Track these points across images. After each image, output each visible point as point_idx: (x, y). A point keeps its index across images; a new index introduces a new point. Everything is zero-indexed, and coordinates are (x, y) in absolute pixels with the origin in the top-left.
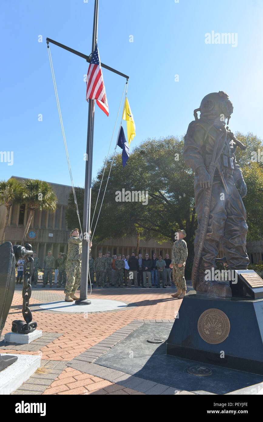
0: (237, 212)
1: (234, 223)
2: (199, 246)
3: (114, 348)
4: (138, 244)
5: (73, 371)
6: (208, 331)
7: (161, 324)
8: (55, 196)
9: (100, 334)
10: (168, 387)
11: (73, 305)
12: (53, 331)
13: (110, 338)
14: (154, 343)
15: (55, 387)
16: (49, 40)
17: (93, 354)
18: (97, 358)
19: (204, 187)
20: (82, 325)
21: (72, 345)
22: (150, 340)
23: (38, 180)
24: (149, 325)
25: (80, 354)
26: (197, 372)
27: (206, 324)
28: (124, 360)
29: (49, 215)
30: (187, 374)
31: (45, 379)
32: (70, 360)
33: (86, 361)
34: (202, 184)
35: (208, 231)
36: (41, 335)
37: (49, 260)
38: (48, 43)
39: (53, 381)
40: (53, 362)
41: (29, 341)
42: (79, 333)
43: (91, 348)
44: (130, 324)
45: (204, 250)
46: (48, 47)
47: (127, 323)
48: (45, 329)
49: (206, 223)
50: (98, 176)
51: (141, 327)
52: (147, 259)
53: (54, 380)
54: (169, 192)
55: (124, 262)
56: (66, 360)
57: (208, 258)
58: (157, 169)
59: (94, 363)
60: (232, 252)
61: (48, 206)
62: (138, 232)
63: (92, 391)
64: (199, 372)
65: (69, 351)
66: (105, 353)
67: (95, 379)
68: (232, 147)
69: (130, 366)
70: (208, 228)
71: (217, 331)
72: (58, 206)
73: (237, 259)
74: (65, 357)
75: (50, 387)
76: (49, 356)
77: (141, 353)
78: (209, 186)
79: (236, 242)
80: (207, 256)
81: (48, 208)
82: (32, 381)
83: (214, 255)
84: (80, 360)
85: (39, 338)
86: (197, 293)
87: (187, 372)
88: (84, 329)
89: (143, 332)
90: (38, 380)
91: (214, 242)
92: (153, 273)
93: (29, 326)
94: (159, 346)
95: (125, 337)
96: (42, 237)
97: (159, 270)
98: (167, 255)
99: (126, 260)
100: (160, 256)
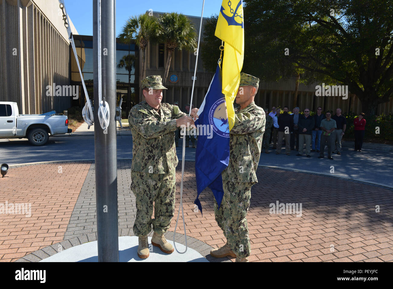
4: (296, 88)
29: (191, 55)
52: (307, 117)
62: (297, 73)
81: (187, 46)
96: (185, 80)
97: (325, 133)
98: (339, 111)
99: (276, 116)
100: (328, 113)
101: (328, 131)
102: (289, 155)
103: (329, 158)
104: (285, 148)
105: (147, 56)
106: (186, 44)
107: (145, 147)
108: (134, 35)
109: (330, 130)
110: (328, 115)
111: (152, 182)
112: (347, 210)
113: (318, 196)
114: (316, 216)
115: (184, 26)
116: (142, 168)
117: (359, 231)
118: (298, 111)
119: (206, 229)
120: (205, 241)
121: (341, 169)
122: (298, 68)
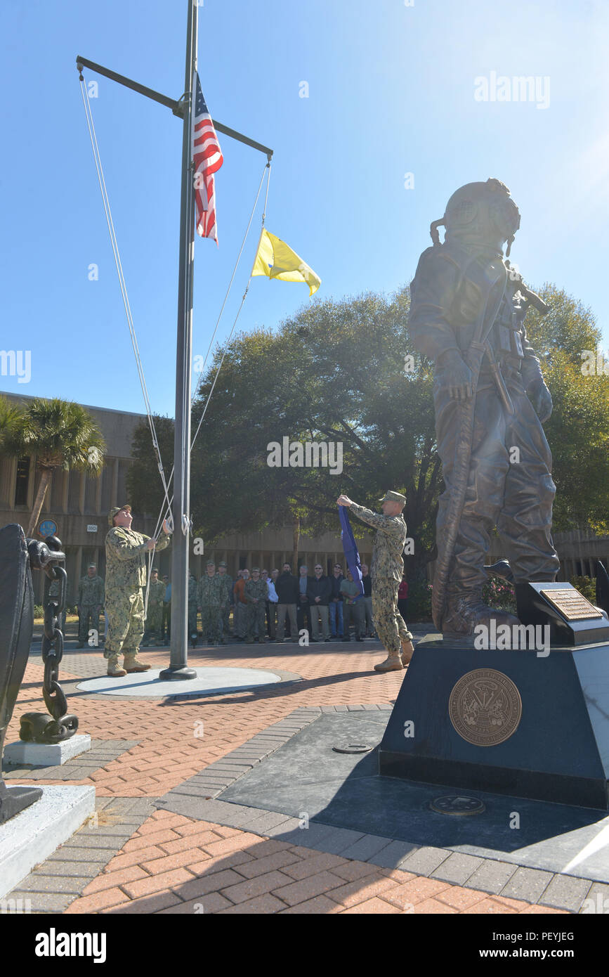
0: (530, 453)
1: (526, 479)
2: (447, 531)
3: (260, 766)
4: (295, 547)
5: (172, 817)
6: (472, 718)
7: (361, 714)
8: (101, 437)
9: (223, 739)
10: (388, 840)
11: (156, 681)
12: (113, 737)
13: (247, 746)
14: (348, 753)
15: (133, 851)
16: (82, 62)
17: (213, 780)
18: (223, 788)
19: (457, 397)
20: (180, 722)
21: (163, 764)
22: (339, 747)
23: (59, 401)
24: (334, 717)
25: (182, 781)
26: (452, 808)
27: (469, 704)
28: (284, 789)
29: (87, 481)
30: (429, 812)
31: (109, 836)
32: (161, 795)
33: (198, 796)
34: (453, 391)
35: (468, 498)
36: (88, 744)
37: (90, 586)
38: (80, 70)
39: (127, 839)
40: (121, 801)
41: (63, 760)
42: (177, 738)
43: (206, 769)
44: (291, 716)
45: (459, 539)
46: (81, 78)
47: (283, 714)
48: (98, 733)
49: (462, 479)
50: (200, 389)
51: (316, 722)
52: (319, 578)
53: (129, 836)
54: (365, 422)
55: (265, 584)
56: (153, 794)
57: (468, 558)
58: (337, 369)
59: (217, 799)
60: (522, 544)
61: (83, 460)
62: (296, 516)
63: (220, 855)
64: (458, 808)
65: (156, 777)
66: (241, 779)
67: (222, 830)
68: (519, 307)
69: (300, 801)
70: (467, 490)
71: (492, 717)
72: (107, 459)
73: (531, 559)
74: (147, 789)
75: (121, 852)
76: (113, 788)
77: (323, 774)
78: (469, 395)
79: (530, 521)
80: (466, 552)
81: (85, 464)
82: (78, 841)
83: (483, 551)
84: (184, 794)
85: (83, 753)
86: (444, 637)
87: (430, 810)
88: (187, 731)
89: (323, 731)
90: (92, 839)
91: (482, 521)
92: (333, 609)
93: (60, 724)
94: (361, 759)
95: (282, 744)
96: (72, 533)
97: (347, 600)
99: (271, 582)
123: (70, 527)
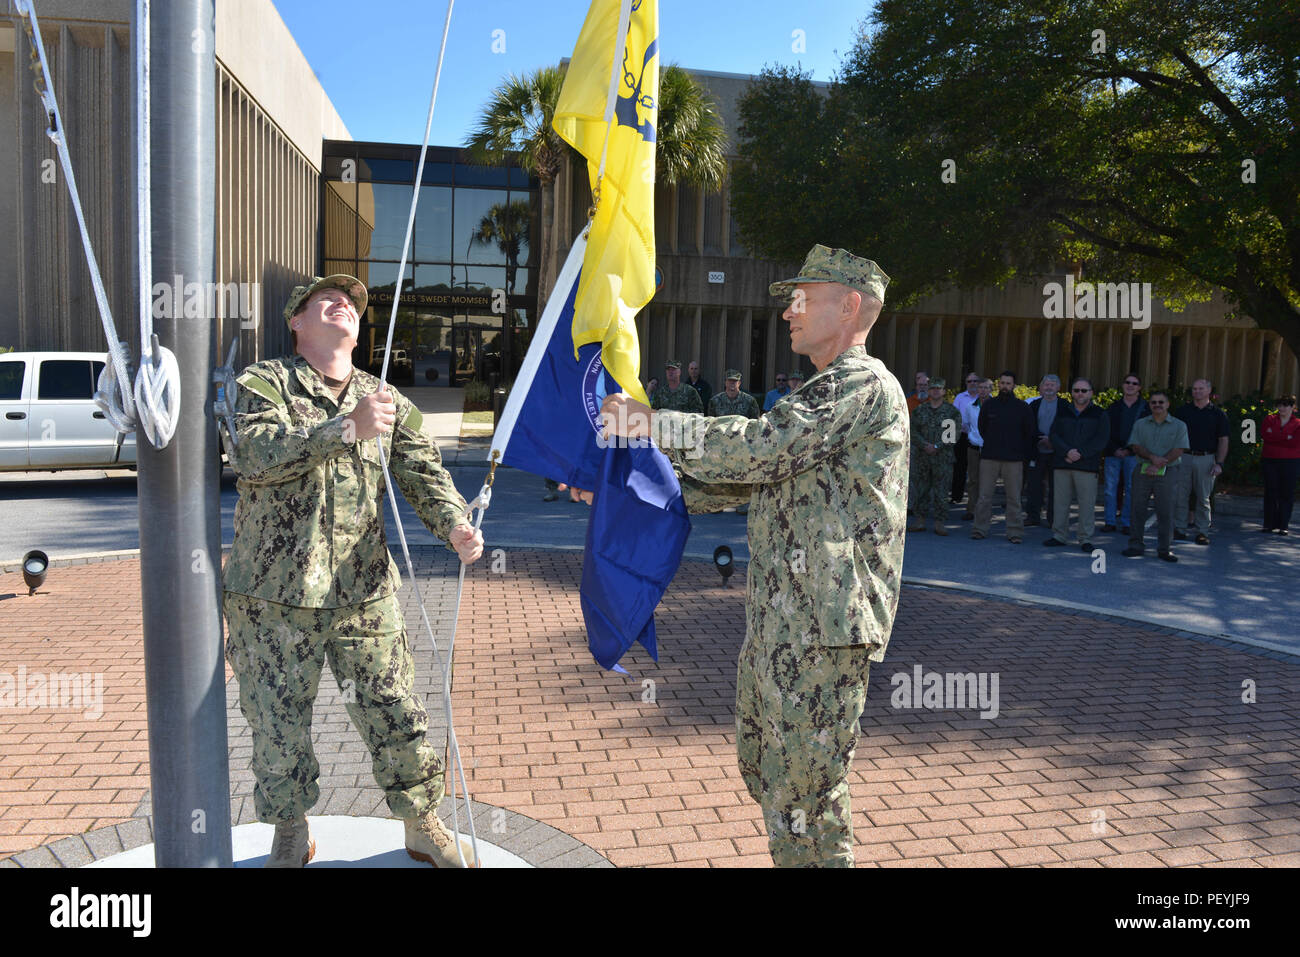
52: (1079, 410)
62: (1071, 259)
96: (685, 284)
97: (1145, 466)
98: (1201, 389)
99: (975, 404)
100: (1157, 398)
101: (1157, 460)
102: (1017, 543)
103: (1163, 556)
104: (1003, 518)
105: (562, 204)
106: (686, 164)
107: (268, 509)
108: (517, 137)
109: (1165, 456)
110: (1158, 404)
111: (292, 634)
112: (1176, 757)
113: (1077, 698)
114: (1052, 773)
115: (679, 106)
116: (253, 582)
117: (1199, 842)
118: (1054, 388)
119: (625, 806)
120: (606, 850)
121: (1197, 599)
122: (1074, 241)
123: (682, 276)
